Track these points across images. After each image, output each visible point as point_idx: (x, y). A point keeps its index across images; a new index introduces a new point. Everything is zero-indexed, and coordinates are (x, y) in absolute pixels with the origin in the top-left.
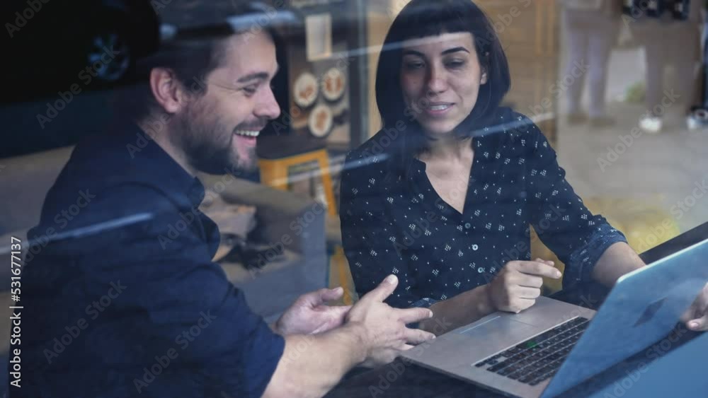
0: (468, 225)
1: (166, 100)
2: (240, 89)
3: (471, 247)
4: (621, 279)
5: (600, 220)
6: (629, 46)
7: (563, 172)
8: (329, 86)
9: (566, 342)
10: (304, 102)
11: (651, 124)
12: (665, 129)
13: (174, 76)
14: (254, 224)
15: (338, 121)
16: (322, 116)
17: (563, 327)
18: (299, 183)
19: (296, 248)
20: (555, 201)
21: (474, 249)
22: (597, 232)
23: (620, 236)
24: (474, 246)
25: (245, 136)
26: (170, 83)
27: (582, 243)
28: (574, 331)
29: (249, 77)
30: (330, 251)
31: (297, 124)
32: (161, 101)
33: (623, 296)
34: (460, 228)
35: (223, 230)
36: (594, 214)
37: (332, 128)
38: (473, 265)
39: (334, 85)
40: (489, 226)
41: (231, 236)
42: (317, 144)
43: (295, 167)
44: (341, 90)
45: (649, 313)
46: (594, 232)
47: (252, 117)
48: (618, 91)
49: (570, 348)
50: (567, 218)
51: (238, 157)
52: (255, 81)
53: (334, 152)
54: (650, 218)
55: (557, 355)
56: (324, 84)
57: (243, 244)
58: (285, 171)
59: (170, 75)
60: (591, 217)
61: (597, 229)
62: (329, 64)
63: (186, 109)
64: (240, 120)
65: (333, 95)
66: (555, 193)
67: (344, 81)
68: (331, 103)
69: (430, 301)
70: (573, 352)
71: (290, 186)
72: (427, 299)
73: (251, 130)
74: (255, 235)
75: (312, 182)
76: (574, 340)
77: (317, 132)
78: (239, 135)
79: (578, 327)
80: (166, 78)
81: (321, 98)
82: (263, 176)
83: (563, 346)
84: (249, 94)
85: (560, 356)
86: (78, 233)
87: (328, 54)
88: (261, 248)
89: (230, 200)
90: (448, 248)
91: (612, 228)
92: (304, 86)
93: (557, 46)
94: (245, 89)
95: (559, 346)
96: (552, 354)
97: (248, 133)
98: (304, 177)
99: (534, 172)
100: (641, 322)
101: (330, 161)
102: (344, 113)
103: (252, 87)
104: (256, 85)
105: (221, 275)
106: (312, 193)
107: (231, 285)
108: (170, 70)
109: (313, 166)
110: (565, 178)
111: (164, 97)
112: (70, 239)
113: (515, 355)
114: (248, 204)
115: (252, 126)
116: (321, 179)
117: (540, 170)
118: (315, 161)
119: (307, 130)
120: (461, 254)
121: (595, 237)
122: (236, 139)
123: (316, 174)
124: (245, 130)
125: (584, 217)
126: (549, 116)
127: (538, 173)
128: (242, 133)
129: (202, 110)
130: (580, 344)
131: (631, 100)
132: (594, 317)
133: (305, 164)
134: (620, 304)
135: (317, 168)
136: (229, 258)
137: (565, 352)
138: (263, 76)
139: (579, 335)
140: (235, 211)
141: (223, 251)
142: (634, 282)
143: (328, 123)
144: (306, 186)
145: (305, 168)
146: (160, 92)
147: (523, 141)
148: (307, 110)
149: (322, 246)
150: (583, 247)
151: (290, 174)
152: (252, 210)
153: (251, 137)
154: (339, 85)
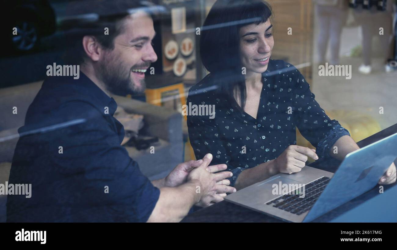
0: (259, 125)
1: (92, 54)
2: (133, 46)
3: (262, 137)
4: (348, 156)
5: (335, 123)
6: (353, 25)
7: (314, 96)
8: (184, 48)
9: (317, 191)
10: (170, 57)
11: (365, 69)
12: (373, 72)
13: (96, 40)
14: (142, 125)
15: (189, 67)
16: (181, 65)
17: (316, 182)
18: (168, 102)
19: (166, 139)
20: (309, 112)
21: (263, 138)
22: (333, 130)
23: (346, 132)
24: (263, 137)
25: (138, 72)
26: (94, 44)
27: (325, 137)
28: (321, 185)
29: (138, 39)
30: (185, 140)
31: (166, 69)
32: (89, 55)
33: (349, 165)
34: (255, 127)
35: (126, 128)
36: (331, 119)
37: (186, 71)
38: (263, 148)
39: (187, 47)
40: (272, 126)
41: (130, 132)
42: (178, 80)
43: (166, 93)
44: (191, 50)
45: (363, 175)
46: (331, 130)
47: (141, 61)
48: (346, 51)
49: (320, 194)
50: (316, 122)
51: (134, 85)
52: (142, 41)
53: (187, 85)
54: (365, 121)
55: (312, 198)
56: (182, 47)
57: (136, 136)
58: (160, 95)
59: (94, 40)
60: (330, 121)
61: (333, 128)
62: (184, 36)
63: (103, 58)
64: (134, 63)
65: (187, 53)
66: (309, 108)
67: (193, 45)
68: (186, 57)
69: (241, 169)
70: (321, 197)
71: (162, 104)
72: (239, 168)
73: (141, 69)
74: (143, 131)
75: (175, 101)
76: (322, 189)
77: (178, 73)
78: (135, 72)
79: (324, 183)
80: (91, 41)
81: (180, 54)
82: (147, 98)
83: (315, 193)
84: (138, 48)
85: (314, 198)
86: (43, 130)
87: (184, 30)
88: (146, 138)
89: (129, 111)
90: (248, 138)
91: (341, 128)
92: (171, 48)
93: (312, 26)
94: (136, 46)
95: (313, 193)
96: (310, 197)
97: (140, 71)
98: (171, 99)
99: (297, 96)
100: (359, 179)
101: (185, 90)
102: (193, 63)
103: (140, 45)
104: (142, 43)
105: (126, 153)
106: (175, 107)
107: (131, 159)
108: (94, 37)
109: (176, 92)
110: (315, 99)
111: (91, 52)
112: (39, 134)
113: (288, 198)
114: (139, 114)
115: (142, 66)
116: (180, 100)
117: (301, 95)
118: (177, 90)
119: (172, 72)
120: (255, 141)
121: (331, 133)
122: (132, 74)
123: (177, 97)
124: (138, 69)
125: (326, 121)
126: (307, 64)
127: (300, 96)
128: (136, 71)
129: (112, 59)
130: (325, 191)
131: (353, 56)
132: (333, 176)
133: (171, 91)
134: (348, 169)
135: (178, 94)
136: (129, 144)
137: (317, 196)
138: (146, 39)
139: (324, 187)
140: (132, 118)
141: (125, 140)
142: (355, 157)
143: (184, 69)
144: (172, 104)
145: (171, 93)
146: (89, 50)
147: (290, 79)
148: (172, 61)
149: (180, 137)
150: (325, 139)
151: (162, 97)
152: (141, 117)
153: (142, 73)
154: (190, 47)
